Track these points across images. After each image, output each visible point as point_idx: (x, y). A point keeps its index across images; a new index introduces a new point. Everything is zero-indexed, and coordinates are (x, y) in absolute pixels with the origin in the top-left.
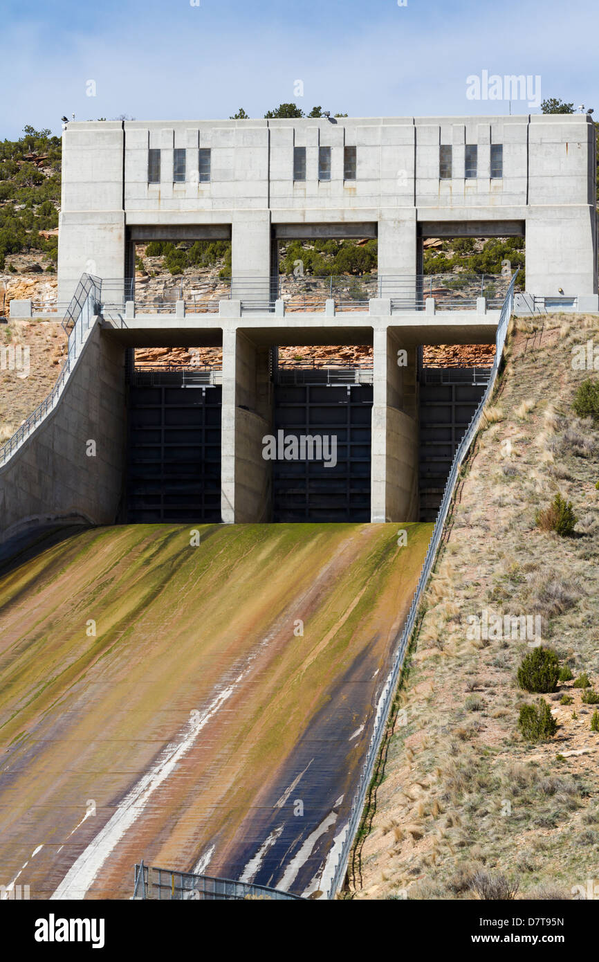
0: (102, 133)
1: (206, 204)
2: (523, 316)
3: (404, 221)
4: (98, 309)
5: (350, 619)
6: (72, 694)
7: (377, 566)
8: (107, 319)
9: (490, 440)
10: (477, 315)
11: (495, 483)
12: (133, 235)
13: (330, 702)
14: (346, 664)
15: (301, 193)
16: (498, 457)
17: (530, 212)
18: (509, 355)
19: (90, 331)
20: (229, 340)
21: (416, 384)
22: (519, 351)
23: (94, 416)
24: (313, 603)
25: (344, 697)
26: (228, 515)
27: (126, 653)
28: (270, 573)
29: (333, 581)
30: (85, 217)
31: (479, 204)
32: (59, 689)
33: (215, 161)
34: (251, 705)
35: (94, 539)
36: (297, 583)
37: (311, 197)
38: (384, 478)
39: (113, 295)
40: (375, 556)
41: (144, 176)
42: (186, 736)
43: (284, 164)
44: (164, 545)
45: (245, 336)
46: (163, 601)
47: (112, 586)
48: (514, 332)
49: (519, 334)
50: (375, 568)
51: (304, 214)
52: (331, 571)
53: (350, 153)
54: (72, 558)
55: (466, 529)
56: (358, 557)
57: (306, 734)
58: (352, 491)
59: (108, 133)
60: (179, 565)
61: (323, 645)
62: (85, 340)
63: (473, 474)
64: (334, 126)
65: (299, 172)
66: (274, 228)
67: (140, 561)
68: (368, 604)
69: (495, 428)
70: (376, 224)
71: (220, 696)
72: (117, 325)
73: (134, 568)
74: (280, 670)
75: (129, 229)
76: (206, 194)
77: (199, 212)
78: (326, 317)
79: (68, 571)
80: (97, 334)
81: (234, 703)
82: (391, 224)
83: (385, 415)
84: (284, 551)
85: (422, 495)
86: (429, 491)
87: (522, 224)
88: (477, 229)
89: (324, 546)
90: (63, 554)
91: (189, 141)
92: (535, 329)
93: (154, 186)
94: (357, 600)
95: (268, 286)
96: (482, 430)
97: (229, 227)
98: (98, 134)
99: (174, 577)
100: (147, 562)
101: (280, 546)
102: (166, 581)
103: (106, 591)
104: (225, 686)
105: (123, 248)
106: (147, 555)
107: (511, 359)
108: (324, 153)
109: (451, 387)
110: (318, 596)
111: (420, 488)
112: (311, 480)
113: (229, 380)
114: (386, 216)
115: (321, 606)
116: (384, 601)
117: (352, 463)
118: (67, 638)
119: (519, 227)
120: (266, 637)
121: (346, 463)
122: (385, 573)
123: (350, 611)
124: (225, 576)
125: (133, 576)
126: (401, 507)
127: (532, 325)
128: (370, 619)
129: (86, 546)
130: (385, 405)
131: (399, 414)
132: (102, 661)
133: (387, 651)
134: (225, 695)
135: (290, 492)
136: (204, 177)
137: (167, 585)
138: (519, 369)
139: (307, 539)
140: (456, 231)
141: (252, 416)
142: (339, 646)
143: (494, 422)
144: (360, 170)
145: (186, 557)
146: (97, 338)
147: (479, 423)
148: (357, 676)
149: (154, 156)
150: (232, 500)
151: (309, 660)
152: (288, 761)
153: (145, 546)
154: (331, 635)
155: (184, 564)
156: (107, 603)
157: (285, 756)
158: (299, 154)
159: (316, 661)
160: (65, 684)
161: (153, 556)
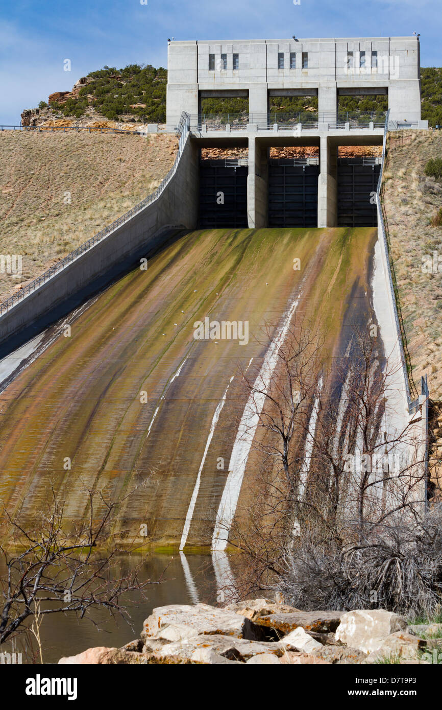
0: (187, 47)
1: (236, 80)
2: (392, 131)
3: (331, 88)
4: (189, 129)
5: (341, 269)
6: (218, 305)
7: (343, 246)
8: (193, 133)
9: (389, 187)
10: (371, 131)
11: (400, 205)
12: (202, 95)
13: (349, 307)
14: (349, 290)
15: (282, 75)
16: (396, 194)
17: (391, 83)
18: (389, 149)
19: (186, 139)
20: (252, 144)
21: (337, 165)
22: (393, 146)
23: (188, 179)
24: (319, 262)
25: (355, 305)
26: (251, 225)
27: (238, 285)
28: (292, 249)
29: (324, 252)
30: (180, 86)
31: (366, 79)
32: (211, 302)
33: (241, 60)
34: (310, 310)
35: (200, 234)
36: (307, 254)
37: (286, 77)
38: (326, 208)
39: (194, 122)
40: (340, 241)
41: (207, 67)
42: (284, 323)
43: (273, 61)
44: (235, 237)
45: (259, 141)
46: (245, 262)
47: (218, 255)
48: (389, 138)
49: (392, 139)
50: (342, 247)
51: (283, 84)
52: (321, 248)
53: (305, 55)
54: (193, 243)
55: (395, 226)
56: (332, 242)
57: (344, 322)
58: (306, 216)
59: (190, 47)
60: (247, 245)
61: (333, 281)
62: (185, 143)
63: (387, 201)
64: (297, 43)
65: (280, 65)
66: (269, 91)
67: (227, 244)
68: (346, 262)
69: (390, 181)
70: (317, 89)
71: (293, 305)
72: (198, 136)
73: (225, 247)
74: (317, 293)
75: (200, 92)
76: (237, 75)
77: (234, 84)
78: (298, 131)
79: (193, 248)
80: (189, 141)
81: (302, 307)
82: (325, 89)
83: (326, 178)
84: (295, 239)
86: (342, 215)
87: (387, 89)
88: (365, 91)
89: (313, 237)
90: (188, 241)
91: (228, 50)
92: (399, 137)
93: (212, 72)
94: (340, 261)
95: (266, 117)
96: (384, 183)
97: (247, 91)
98: (185, 47)
99: (246, 251)
100: (230, 244)
101: (291, 237)
102: (243, 252)
103: (216, 257)
104: (293, 300)
105: (197, 101)
106: (229, 241)
107: (390, 150)
108: (293, 55)
109: (352, 166)
110: (320, 259)
111: (338, 214)
112: (286, 210)
113: (252, 162)
114: (322, 85)
115: (324, 263)
116: (354, 261)
117: (306, 202)
118: (205, 278)
119: (384, 91)
120: (304, 277)
121: (302, 202)
122: (348, 249)
123: (339, 265)
124: (271, 250)
125: (226, 250)
126: (332, 223)
127: (398, 135)
128: (351, 269)
129: (198, 238)
130: (326, 174)
131: (330, 177)
132: (227, 290)
133: (366, 284)
134: (295, 304)
135: (277, 216)
136: (235, 67)
137: (244, 254)
138: (395, 155)
139: (303, 236)
140: (355, 92)
141: (261, 179)
142: (341, 282)
143: (389, 178)
144: (310, 63)
145: (248, 243)
147: (382, 179)
148: (357, 295)
149: (212, 57)
150: (254, 219)
151: (330, 288)
152: (341, 335)
153: (226, 237)
154: (335, 276)
155: (249, 245)
156: (219, 263)
157: (338, 333)
158: (281, 56)
159: (333, 288)
160: (213, 300)
161: (232, 242)
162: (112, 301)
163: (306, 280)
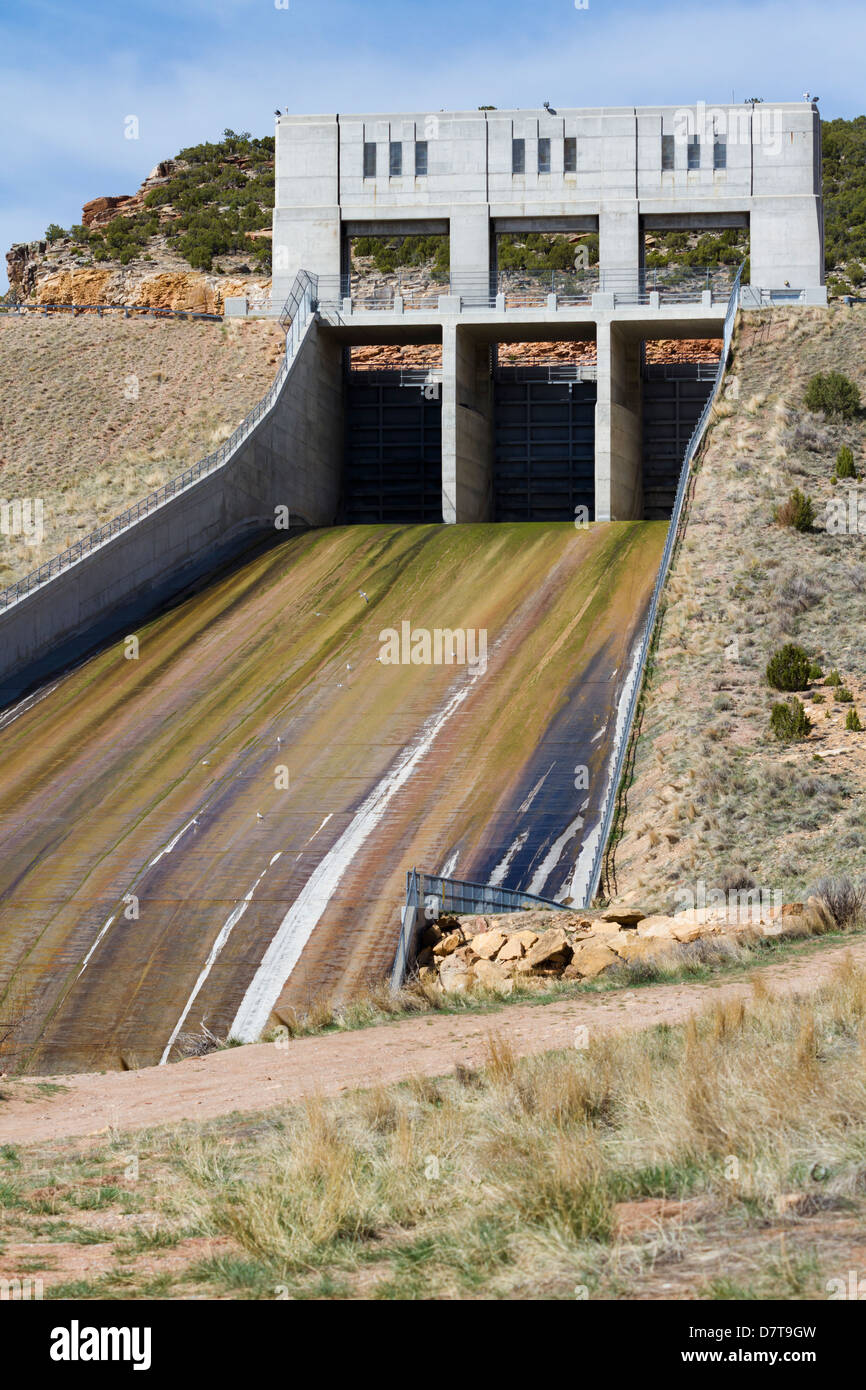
0: (316, 127)
1: (423, 199)
2: (750, 309)
3: (626, 214)
4: (314, 306)
5: (584, 619)
6: (301, 698)
7: (609, 564)
8: (324, 316)
9: (720, 436)
10: (703, 309)
11: (728, 479)
12: (347, 230)
13: (569, 703)
14: (583, 664)
15: (519, 186)
16: (730, 452)
17: (755, 204)
18: (737, 349)
19: (306, 329)
20: (449, 337)
21: (640, 381)
22: (747, 344)
23: (312, 416)
24: (545, 602)
25: (583, 698)
26: (449, 515)
27: (356, 655)
28: (499, 573)
29: (564, 580)
30: (299, 213)
31: (703, 195)
32: (288, 693)
33: (432, 154)
34: (487, 708)
35: (316, 540)
36: (527, 582)
37: (531, 190)
38: (609, 476)
39: (329, 292)
40: (605, 555)
41: (360, 170)
42: (422, 739)
43: (503, 157)
44: (388, 546)
45: (464, 331)
46: (391, 601)
47: (337, 588)
48: (741, 326)
49: (747, 328)
50: (606, 567)
51: (523, 207)
52: (561, 569)
53: (570, 145)
54: (294, 560)
55: (702, 525)
56: (588, 556)
57: (545, 737)
58: (575, 490)
59: (323, 127)
60: (405, 565)
61: (558, 645)
62: (302, 338)
63: (706, 469)
64: (554, 117)
65: (518, 166)
66: (493, 222)
67: (365, 562)
68: (602, 602)
69: (726, 423)
70: (597, 217)
71: (455, 699)
72: (334, 323)
73: (359, 569)
74: (516, 670)
75: (345, 225)
76: (423, 188)
77: (417, 206)
78: (549, 312)
79: (291, 572)
80: (314, 332)
81: (470, 705)
82: (613, 217)
83: (609, 412)
84: (512, 550)
85: (646, 494)
86: (653, 489)
87: (747, 215)
88: (700, 221)
89: (553, 545)
90: (286, 555)
91: (404, 134)
92: (763, 323)
93: (369, 181)
94: (590, 599)
95: (487, 281)
96: (712, 425)
97: (447, 221)
98: (311, 128)
99: (400, 578)
100: (372, 563)
101: (507, 545)
102: (394, 579)
103: (332, 592)
104: (459, 688)
105: (338, 244)
106: (372, 555)
107: (739, 353)
108: (544, 145)
109: (674, 383)
110: (550, 595)
111: (644, 486)
112: (532, 479)
113: (449, 378)
114: (608, 209)
115: (552, 606)
116: (618, 599)
117: (574, 462)
118: (294, 641)
119: (742, 219)
120: (499, 637)
121: (568, 462)
122: (616, 572)
123: (583, 611)
124: (453, 576)
125: (357, 577)
126: (625, 507)
127: (759, 318)
128: (604, 619)
129: (309, 548)
130: (609, 401)
131: (623, 411)
132: (332, 664)
133: (623, 652)
134: (460, 697)
135: (511, 491)
136: (421, 171)
137: (394, 586)
138: (748, 363)
139: (533, 540)
140: (679, 222)
141: (472, 414)
142: (574, 647)
143: (724, 417)
144: (581, 162)
145: (412, 558)
146: (314, 336)
147: (708, 418)
148: (595, 676)
149: (370, 150)
150: (454, 500)
151: (545, 661)
152: (529, 764)
153: (368, 546)
154: (565, 635)
155: (410, 564)
156: (333, 605)
157: (526, 759)
158: (518, 147)
159: (551, 662)
160: (295, 687)
161: (377, 556)
162: (84, 692)
163: (504, 642)
